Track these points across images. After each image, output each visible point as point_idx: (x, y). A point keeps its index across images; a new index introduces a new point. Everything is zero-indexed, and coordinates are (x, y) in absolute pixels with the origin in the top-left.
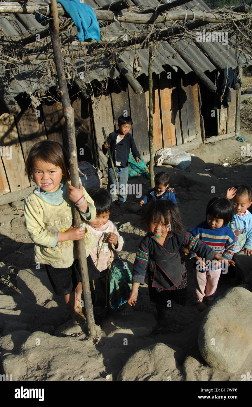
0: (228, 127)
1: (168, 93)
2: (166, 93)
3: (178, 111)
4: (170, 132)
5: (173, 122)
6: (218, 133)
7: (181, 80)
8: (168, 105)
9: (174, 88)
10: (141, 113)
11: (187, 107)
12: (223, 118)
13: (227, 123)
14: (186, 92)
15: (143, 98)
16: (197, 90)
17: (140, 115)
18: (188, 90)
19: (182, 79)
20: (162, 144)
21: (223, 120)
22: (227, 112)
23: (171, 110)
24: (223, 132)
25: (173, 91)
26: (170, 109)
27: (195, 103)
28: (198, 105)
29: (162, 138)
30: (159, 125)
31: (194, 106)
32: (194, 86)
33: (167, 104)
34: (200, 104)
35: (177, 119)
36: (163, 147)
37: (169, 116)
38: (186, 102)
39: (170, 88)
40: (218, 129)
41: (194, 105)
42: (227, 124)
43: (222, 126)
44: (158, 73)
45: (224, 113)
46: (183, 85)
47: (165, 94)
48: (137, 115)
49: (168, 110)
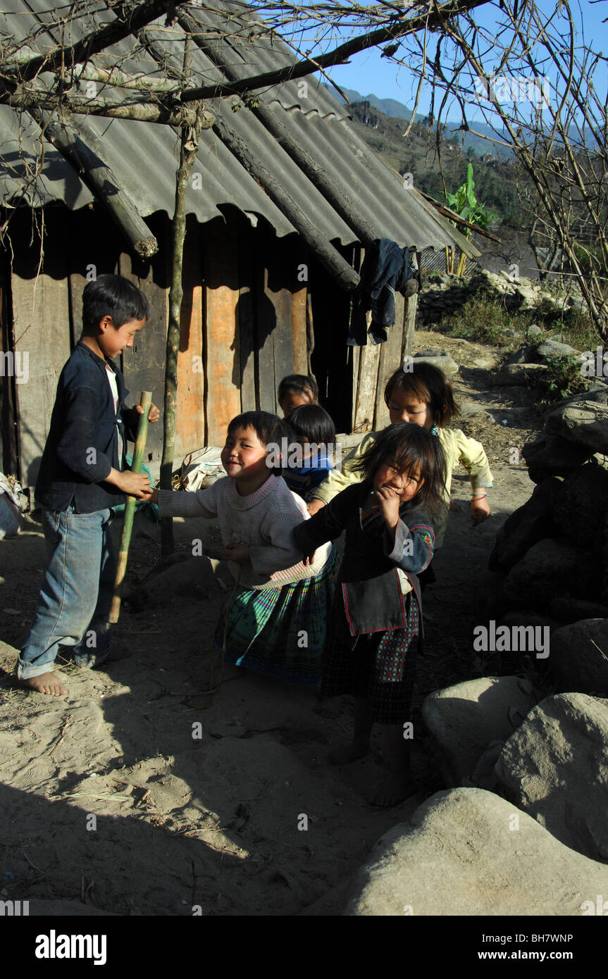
0: (378, 414)
1: (227, 301)
2: (223, 299)
3: (252, 353)
4: (226, 407)
5: (238, 380)
6: (353, 426)
7: (264, 271)
8: (225, 332)
9: (245, 290)
10: (151, 344)
11: (277, 346)
12: (366, 389)
13: (377, 402)
14: (275, 305)
15: (159, 304)
16: (304, 304)
17: (148, 348)
18: (281, 301)
19: (266, 271)
20: (203, 436)
21: (366, 396)
22: (377, 374)
23: (232, 348)
24: (366, 425)
25: (242, 297)
26: (231, 344)
27: (297, 338)
28: (306, 345)
29: (203, 420)
30: (197, 384)
31: (294, 347)
32: (296, 294)
33: (222, 328)
34: (311, 343)
35: (249, 373)
36: (206, 445)
37: (226, 364)
38: (275, 331)
39: (233, 288)
40: (353, 417)
41: (295, 344)
42: (376, 405)
43: (364, 411)
44: (202, 219)
45: (370, 375)
46: (268, 286)
47: (220, 302)
48: (140, 348)
49: (226, 346)
